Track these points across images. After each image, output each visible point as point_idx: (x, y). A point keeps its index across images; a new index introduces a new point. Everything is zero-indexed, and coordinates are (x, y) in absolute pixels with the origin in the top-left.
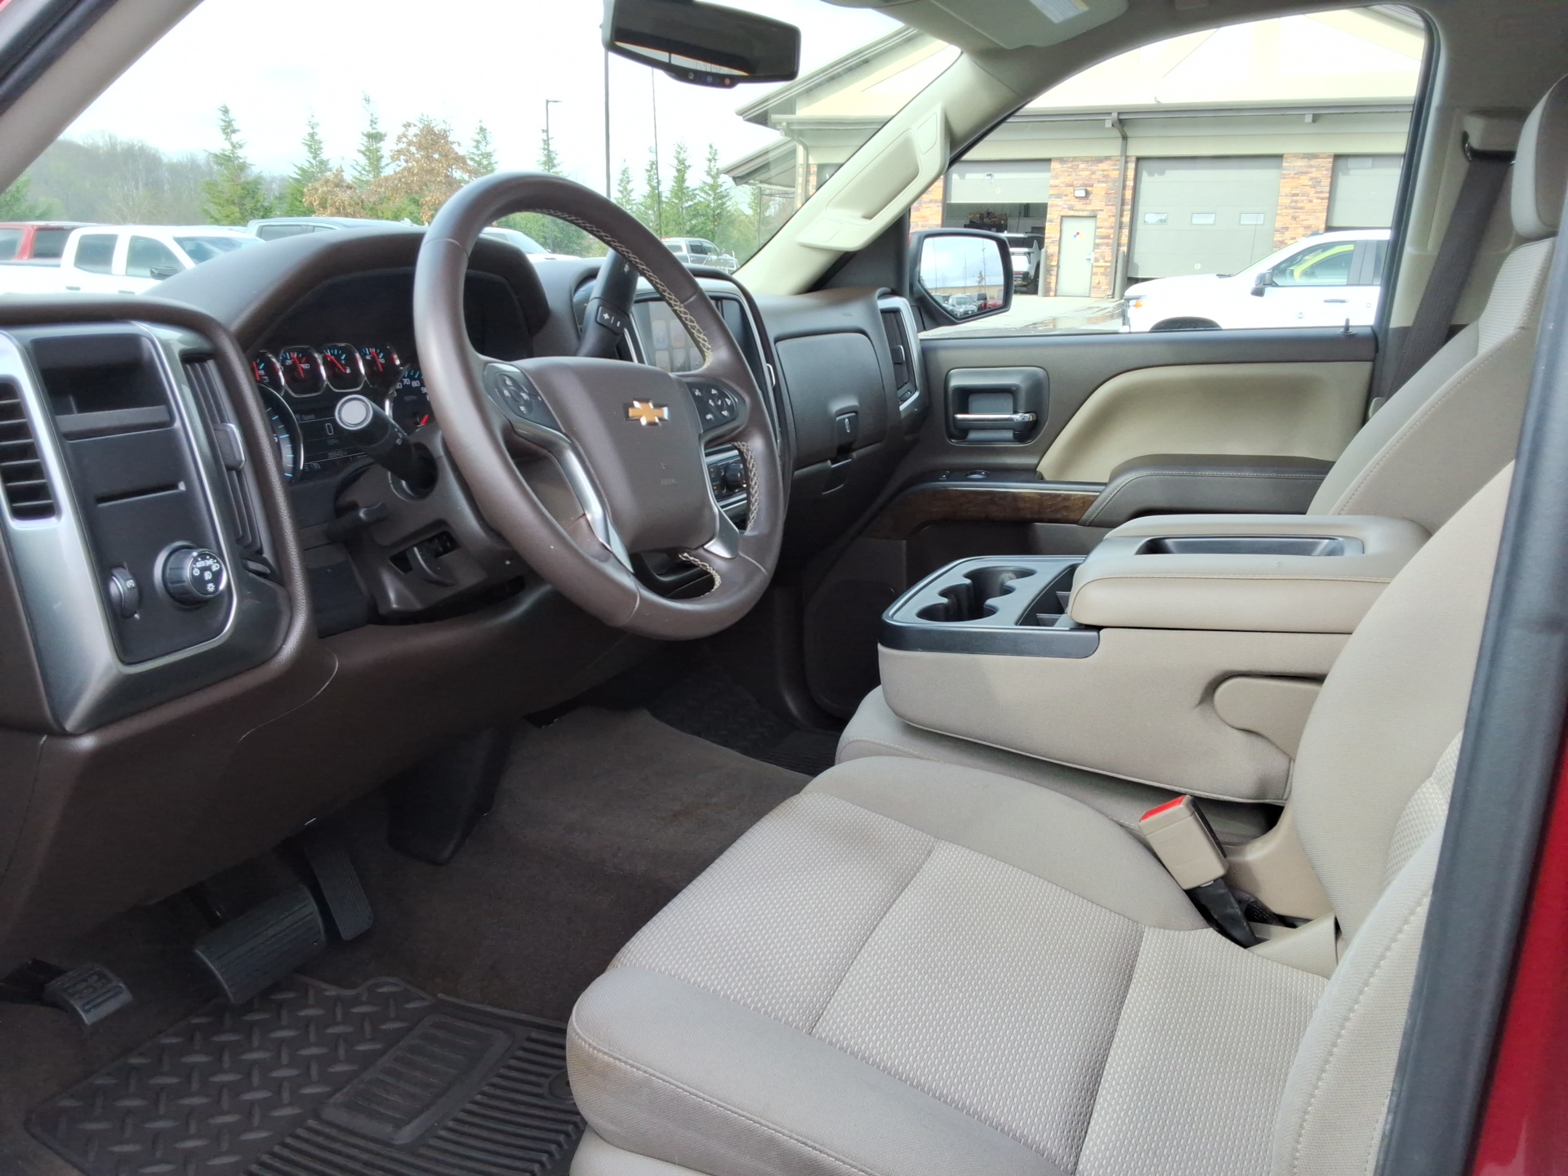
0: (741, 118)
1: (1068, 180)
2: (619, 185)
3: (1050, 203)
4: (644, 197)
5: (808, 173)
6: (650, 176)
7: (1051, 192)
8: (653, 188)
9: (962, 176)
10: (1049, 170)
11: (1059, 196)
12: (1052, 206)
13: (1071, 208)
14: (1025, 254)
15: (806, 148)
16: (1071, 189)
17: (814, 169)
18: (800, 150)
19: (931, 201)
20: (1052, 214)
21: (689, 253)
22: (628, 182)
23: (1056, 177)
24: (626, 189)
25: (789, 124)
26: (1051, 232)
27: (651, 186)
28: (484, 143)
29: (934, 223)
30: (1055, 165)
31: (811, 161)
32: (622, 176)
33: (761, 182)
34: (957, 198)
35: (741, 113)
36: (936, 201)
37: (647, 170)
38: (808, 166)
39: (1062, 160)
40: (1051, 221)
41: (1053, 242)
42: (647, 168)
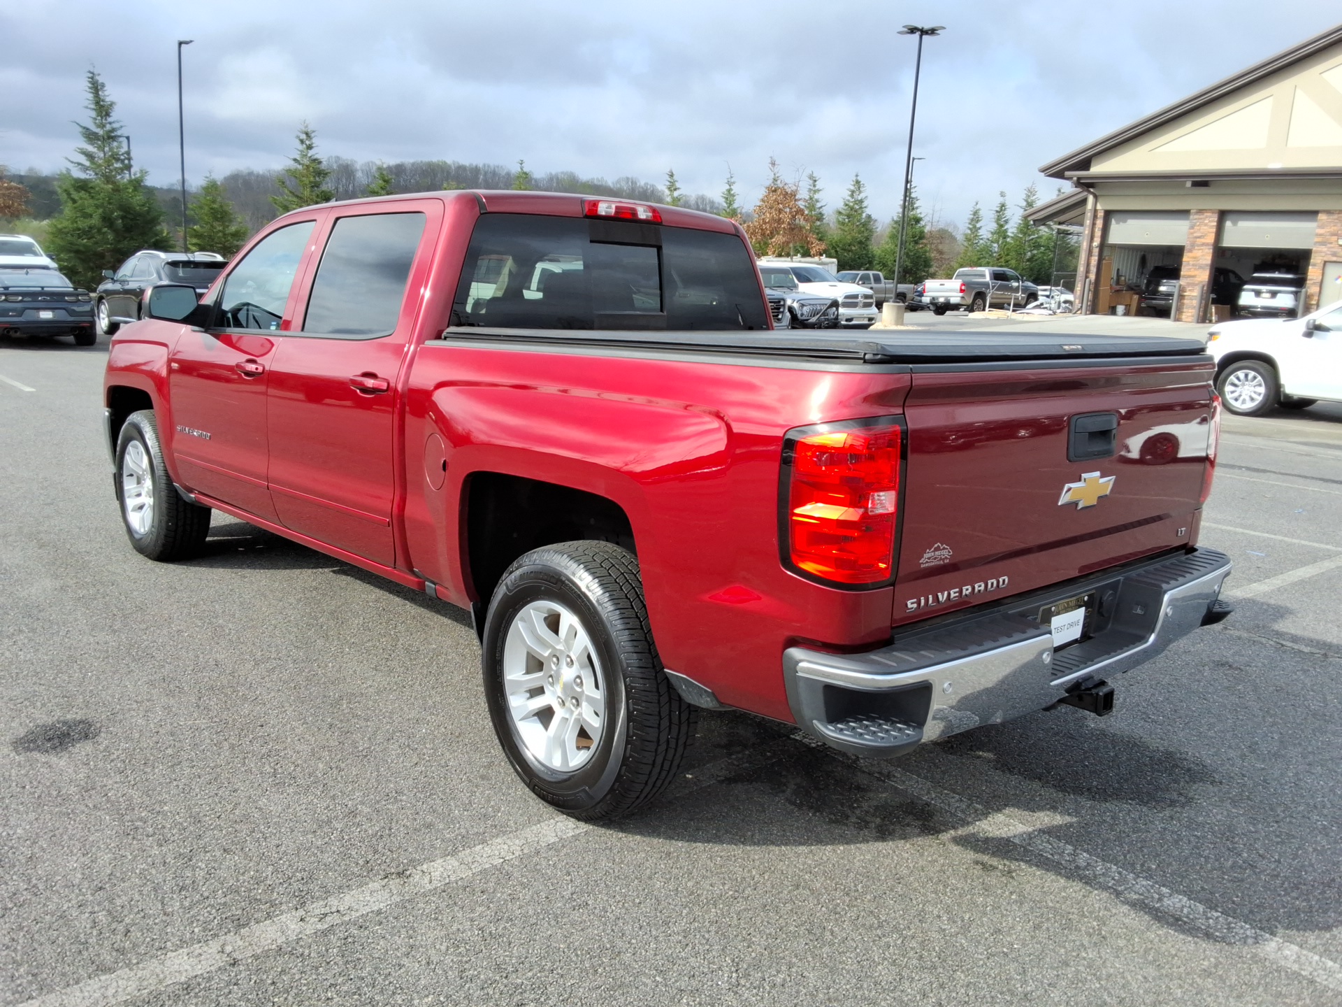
0: (1043, 174)
1: (1333, 229)
2: (970, 224)
3: (1314, 249)
4: (992, 233)
5: (1095, 217)
7: (1317, 240)
9: (1235, 223)
10: (1316, 220)
11: (1323, 243)
12: (1316, 252)
13: (1334, 254)
14: (1291, 292)
15: (1096, 197)
16: (1335, 238)
17: (1101, 214)
18: (1091, 199)
19: (1203, 244)
20: (1316, 259)
21: (991, 279)
22: (978, 221)
23: (1321, 227)
24: (975, 227)
25: (1079, 179)
26: (1313, 273)
27: (998, 224)
28: (857, 193)
29: (1204, 262)
30: (1321, 217)
31: (1099, 207)
32: (971, 216)
33: (1060, 223)
34: (1229, 241)
35: (1043, 170)
36: (1207, 244)
37: (997, 212)
38: (1096, 211)
39: (1328, 212)
40: (1314, 265)
41: (1314, 283)
42: (998, 209)
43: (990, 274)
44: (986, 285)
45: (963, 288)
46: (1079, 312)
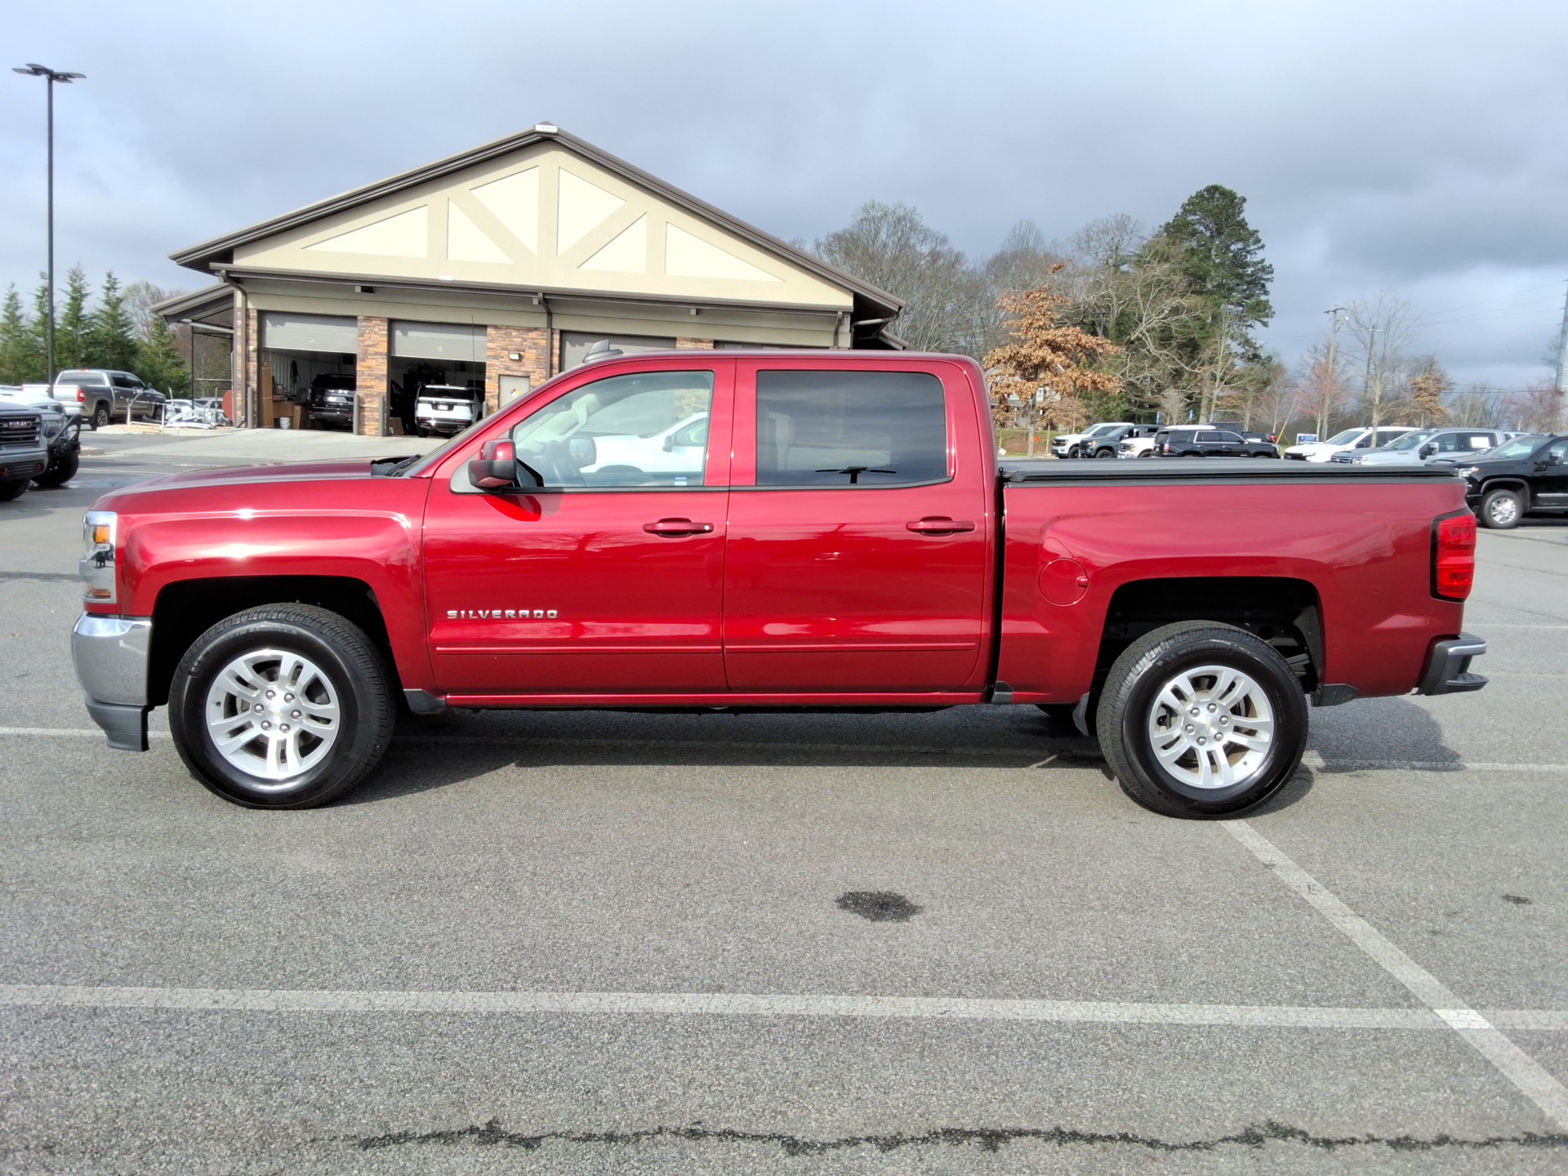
0: (174, 262)
1: (503, 344)
2: (6, 310)
3: (488, 362)
5: (247, 317)
6: (41, 303)
7: (489, 353)
8: (46, 315)
9: (405, 334)
10: (486, 335)
11: (496, 357)
12: (490, 365)
13: (507, 368)
14: (467, 405)
15: (245, 294)
16: (506, 353)
17: (253, 314)
18: (239, 296)
19: (376, 353)
20: (491, 373)
21: (112, 385)
22: (17, 308)
23: (492, 341)
25: (228, 272)
26: (490, 386)
27: (42, 313)
29: (380, 373)
30: (489, 330)
31: (250, 306)
32: (7, 301)
33: (193, 321)
34: (401, 352)
35: (175, 258)
36: (380, 354)
37: (38, 297)
38: (247, 310)
39: (496, 327)
40: (490, 378)
41: (492, 396)
42: (40, 294)
43: (109, 378)
44: (107, 392)
45: (82, 395)
46: (244, 425)
